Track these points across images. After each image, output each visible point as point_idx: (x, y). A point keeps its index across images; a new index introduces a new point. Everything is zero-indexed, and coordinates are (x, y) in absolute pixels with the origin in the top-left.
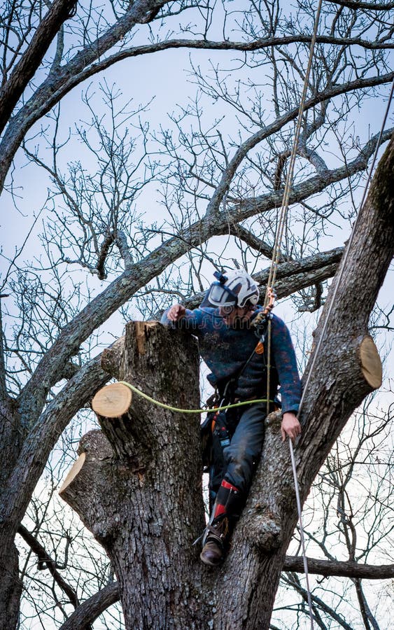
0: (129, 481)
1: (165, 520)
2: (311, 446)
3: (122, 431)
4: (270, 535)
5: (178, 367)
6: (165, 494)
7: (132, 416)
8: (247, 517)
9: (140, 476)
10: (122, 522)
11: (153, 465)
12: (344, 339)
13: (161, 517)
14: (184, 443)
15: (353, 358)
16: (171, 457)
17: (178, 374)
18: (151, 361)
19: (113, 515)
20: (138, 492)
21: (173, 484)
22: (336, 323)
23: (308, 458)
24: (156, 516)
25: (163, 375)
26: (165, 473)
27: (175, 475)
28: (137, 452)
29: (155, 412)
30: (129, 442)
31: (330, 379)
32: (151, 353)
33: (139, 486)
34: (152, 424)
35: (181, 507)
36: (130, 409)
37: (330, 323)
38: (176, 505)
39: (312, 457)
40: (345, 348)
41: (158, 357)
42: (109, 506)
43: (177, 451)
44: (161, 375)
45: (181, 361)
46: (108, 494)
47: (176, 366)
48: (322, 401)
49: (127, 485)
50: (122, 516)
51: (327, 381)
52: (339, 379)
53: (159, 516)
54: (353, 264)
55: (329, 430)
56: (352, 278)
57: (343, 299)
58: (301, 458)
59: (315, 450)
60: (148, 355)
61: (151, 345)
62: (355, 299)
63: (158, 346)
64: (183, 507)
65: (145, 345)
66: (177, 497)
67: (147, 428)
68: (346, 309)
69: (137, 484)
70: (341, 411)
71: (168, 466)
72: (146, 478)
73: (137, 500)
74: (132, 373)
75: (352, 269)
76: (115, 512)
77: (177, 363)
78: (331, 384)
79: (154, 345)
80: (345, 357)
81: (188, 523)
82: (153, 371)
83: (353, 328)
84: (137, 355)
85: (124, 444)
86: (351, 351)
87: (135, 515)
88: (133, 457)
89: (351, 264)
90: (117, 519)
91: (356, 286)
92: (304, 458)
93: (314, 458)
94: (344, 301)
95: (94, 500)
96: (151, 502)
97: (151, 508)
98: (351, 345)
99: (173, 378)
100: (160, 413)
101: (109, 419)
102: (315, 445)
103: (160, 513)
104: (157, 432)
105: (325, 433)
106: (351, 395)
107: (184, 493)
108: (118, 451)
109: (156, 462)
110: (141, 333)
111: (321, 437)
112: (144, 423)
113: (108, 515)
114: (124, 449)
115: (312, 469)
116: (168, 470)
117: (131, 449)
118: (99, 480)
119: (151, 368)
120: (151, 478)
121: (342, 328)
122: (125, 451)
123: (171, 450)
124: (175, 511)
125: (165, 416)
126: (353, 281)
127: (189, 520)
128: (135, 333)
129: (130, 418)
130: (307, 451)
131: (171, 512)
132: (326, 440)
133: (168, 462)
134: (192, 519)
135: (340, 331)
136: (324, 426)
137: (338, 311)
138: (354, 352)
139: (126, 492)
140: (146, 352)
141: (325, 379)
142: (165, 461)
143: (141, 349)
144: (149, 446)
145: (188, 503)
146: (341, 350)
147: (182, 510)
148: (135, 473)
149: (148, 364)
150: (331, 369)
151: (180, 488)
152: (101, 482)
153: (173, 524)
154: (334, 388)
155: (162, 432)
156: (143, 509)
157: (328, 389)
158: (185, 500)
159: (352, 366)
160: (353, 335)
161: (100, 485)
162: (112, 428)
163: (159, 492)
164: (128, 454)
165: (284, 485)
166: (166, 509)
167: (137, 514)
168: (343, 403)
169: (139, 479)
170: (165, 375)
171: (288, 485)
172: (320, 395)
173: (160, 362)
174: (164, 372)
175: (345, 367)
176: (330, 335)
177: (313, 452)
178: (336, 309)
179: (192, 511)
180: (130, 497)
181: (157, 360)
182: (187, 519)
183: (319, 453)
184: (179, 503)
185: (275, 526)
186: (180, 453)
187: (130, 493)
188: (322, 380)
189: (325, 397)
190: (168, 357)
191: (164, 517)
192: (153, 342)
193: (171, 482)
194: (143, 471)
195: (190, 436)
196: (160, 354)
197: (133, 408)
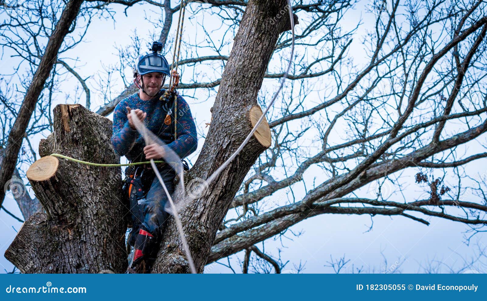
0: (60, 236)
1: (90, 265)
2: (212, 196)
3: (52, 192)
4: (179, 267)
5: (99, 143)
6: (91, 244)
7: (59, 178)
8: (161, 257)
9: (69, 231)
10: (55, 270)
11: (79, 220)
12: (236, 109)
13: (88, 263)
14: (106, 203)
15: (245, 121)
16: (95, 213)
17: (100, 148)
18: (75, 136)
19: (47, 265)
20: (68, 244)
21: (97, 236)
22: (229, 97)
23: (211, 206)
24: (83, 262)
25: (86, 148)
26: (90, 227)
27: (99, 228)
28: (65, 211)
29: (80, 177)
30: (58, 202)
31: (226, 140)
32: (75, 129)
33: (68, 238)
34: (77, 186)
35: (105, 254)
36: (57, 173)
37: (224, 98)
38: (101, 252)
39: (214, 205)
40: (237, 115)
41: (81, 133)
42: (44, 258)
43: (100, 208)
44: (84, 148)
45: (102, 139)
46: (43, 249)
47: (97, 142)
48: (220, 158)
49: (59, 239)
50: (54, 266)
51: (223, 142)
52: (233, 139)
53: (85, 262)
54: (240, 50)
55: (227, 183)
56: (240, 61)
57: (234, 77)
58: (205, 205)
59: (217, 199)
60: (72, 132)
61: (74, 123)
62: (244, 77)
63: (80, 124)
64: (106, 255)
65: (69, 123)
66: (101, 246)
67: (73, 189)
68: (236, 85)
69: (66, 237)
70: (237, 166)
71: (92, 221)
72: (74, 231)
73: (66, 250)
74: (60, 148)
75: (240, 54)
76: (49, 263)
77: (98, 139)
78: (227, 144)
79: (77, 123)
80: (237, 121)
81: (111, 267)
82: (77, 144)
83: (244, 100)
84: (63, 132)
85: (54, 205)
86: (242, 116)
87: (65, 263)
88: (62, 215)
89: (239, 50)
90: (50, 268)
91: (244, 67)
92: (207, 205)
93: (216, 206)
94: (235, 79)
95: (32, 255)
96: (79, 251)
97: (79, 256)
98: (242, 112)
99: (95, 152)
100: (85, 178)
101: (40, 182)
102: (216, 195)
103: (87, 260)
104: (82, 193)
105: (224, 185)
106: (245, 153)
107: (107, 243)
108: (50, 211)
109: (82, 218)
110: (65, 114)
111: (221, 188)
112: (70, 186)
113: (43, 265)
114: (54, 208)
115: (215, 216)
116: (92, 224)
117: (60, 208)
118: (35, 238)
119: (76, 142)
120: (78, 231)
121: (234, 101)
122: (56, 211)
123: (95, 208)
124: (99, 257)
125: (89, 180)
126: (241, 63)
127: (112, 265)
128: (60, 115)
129: (58, 181)
130: (210, 200)
131: (96, 258)
132: (226, 190)
133: (92, 218)
134: (115, 264)
135: (232, 103)
136: (223, 178)
137: (230, 88)
138: (245, 116)
139: (58, 245)
140: (71, 129)
141: (222, 141)
142: (89, 216)
143: (66, 128)
144: (75, 204)
145: (111, 251)
146: (234, 116)
147: (105, 257)
148: (64, 229)
149: (73, 139)
150: (226, 133)
151: (104, 239)
152: (37, 240)
153: (98, 268)
154: (230, 147)
155: (86, 193)
156: (72, 258)
157: (225, 147)
158: (108, 249)
159: (244, 128)
160: (244, 105)
161: (36, 242)
162: (43, 190)
163: (85, 242)
164: (58, 213)
165: (191, 228)
166: (92, 256)
167: (67, 262)
168: (238, 160)
169: (69, 234)
170: (88, 148)
171: (194, 228)
172: (218, 154)
173: (83, 137)
174: (87, 145)
175: (238, 129)
176: (225, 107)
177: (215, 201)
178: (229, 86)
179: (115, 258)
180: (61, 249)
181: (80, 135)
182: (110, 264)
183: (220, 202)
184: (102, 251)
185: (183, 260)
186: (102, 210)
187: (62, 245)
188: (219, 142)
189: (222, 155)
190: (90, 134)
191: (90, 263)
192: (76, 120)
193: (95, 233)
194: (72, 226)
195: (111, 198)
196: (82, 131)
197: (59, 172)
